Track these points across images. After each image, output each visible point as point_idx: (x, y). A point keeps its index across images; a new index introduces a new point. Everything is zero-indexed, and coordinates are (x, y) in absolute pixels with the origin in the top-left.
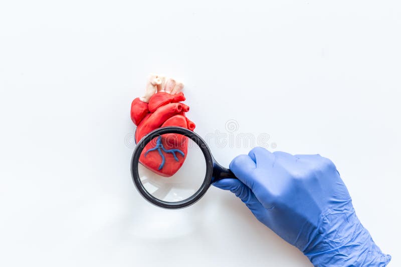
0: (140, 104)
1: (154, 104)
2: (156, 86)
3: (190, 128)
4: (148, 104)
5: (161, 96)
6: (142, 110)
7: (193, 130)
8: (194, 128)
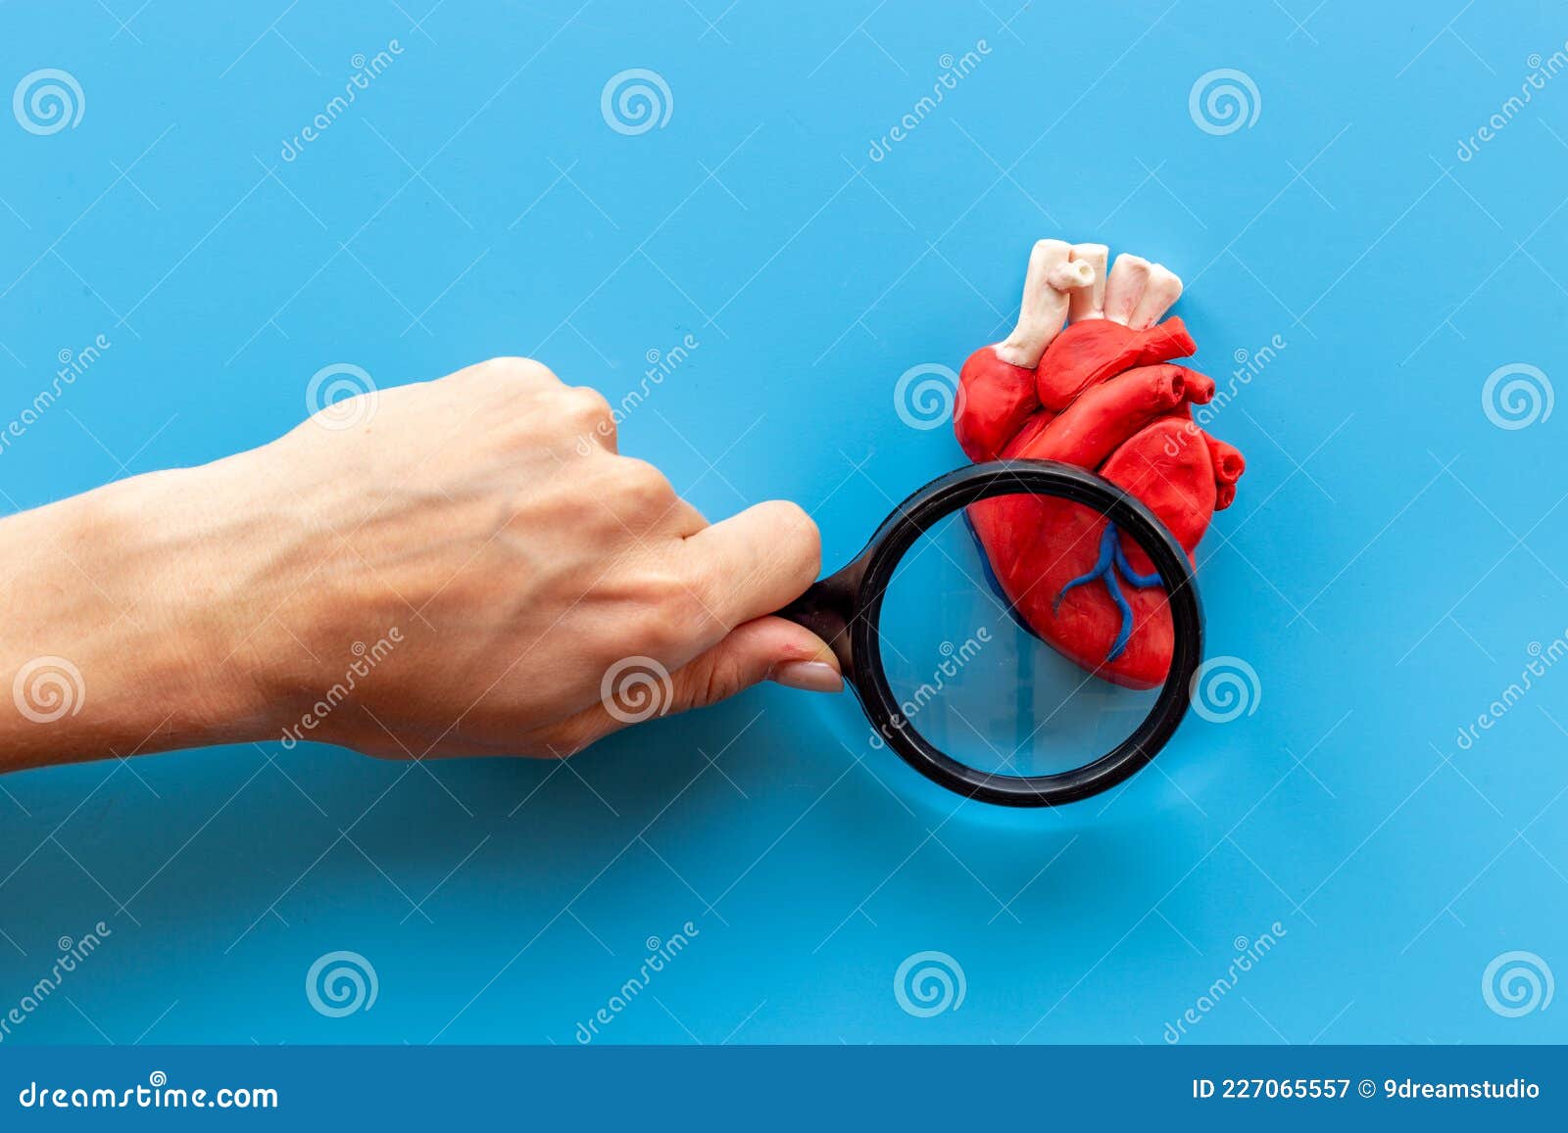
0: (998, 377)
1: (1066, 374)
2: (1069, 295)
3: (1224, 473)
4: (1029, 375)
5: (1093, 339)
6: (1010, 402)
7: (1235, 481)
8: (1241, 474)
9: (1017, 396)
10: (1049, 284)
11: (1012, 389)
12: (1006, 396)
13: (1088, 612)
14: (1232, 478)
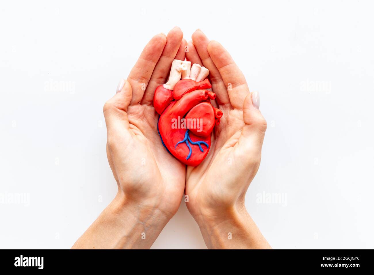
0: (164, 92)
1: (180, 91)
2: (181, 73)
3: (217, 116)
4: (172, 92)
5: (187, 83)
6: (166, 98)
7: (220, 118)
8: (222, 116)
9: (168, 97)
10: (176, 70)
11: (167, 95)
12: (165, 96)
13: (183, 149)
14: (219, 117)
